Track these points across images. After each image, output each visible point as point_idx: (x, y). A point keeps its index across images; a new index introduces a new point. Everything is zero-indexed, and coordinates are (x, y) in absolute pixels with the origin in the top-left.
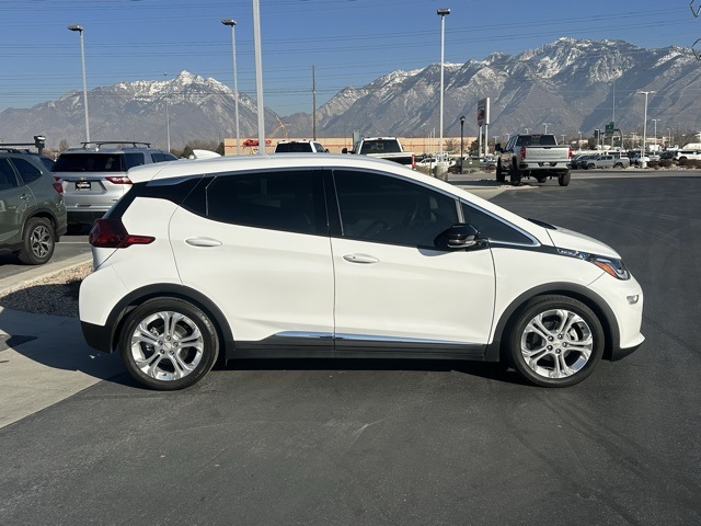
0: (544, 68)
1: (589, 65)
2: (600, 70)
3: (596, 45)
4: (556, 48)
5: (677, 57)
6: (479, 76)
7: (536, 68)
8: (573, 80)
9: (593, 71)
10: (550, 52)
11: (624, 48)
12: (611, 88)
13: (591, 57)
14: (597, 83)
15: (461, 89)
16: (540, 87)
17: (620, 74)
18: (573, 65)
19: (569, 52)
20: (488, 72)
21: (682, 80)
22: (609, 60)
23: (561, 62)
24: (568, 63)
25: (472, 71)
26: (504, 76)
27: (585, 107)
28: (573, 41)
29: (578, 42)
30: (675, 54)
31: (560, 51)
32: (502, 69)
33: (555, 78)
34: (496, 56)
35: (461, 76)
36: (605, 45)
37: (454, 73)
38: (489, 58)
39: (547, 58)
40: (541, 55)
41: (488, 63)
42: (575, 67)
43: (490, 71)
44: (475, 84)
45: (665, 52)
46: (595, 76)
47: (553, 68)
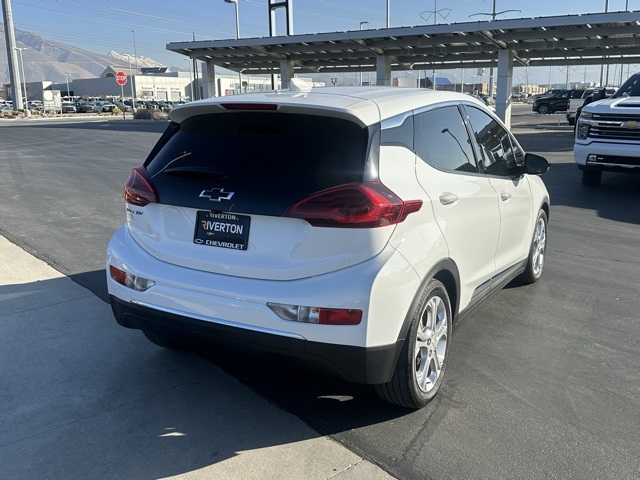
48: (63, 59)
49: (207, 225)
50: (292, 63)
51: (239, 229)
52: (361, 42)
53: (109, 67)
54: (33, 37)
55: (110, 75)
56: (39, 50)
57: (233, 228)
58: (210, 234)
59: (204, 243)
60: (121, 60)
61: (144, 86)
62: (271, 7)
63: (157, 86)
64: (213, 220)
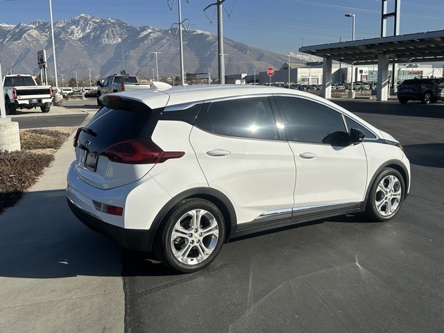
0: (72, 33)
1: (101, 33)
2: (107, 37)
3: (103, 21)
4: (79, 21)
5: (151, 33)
6: (29, 34)
7: (68, 32)
8: (92, 42)
9: (104, 37)
10: (76, 23)
11: (121, 25)
12: (116, 48)
13: (101, 28)
14: (107, 45)
15: (16, 42)
16: (71, 45)
17: (120, 40)
18: (91, 32)
19: (87, 24)
20: (34, 33)
21: (155, 46)
22: (112, 31)
23: (83, 30)
24: (88, 31)
25: (23, 31)
26: (46, 36)
27: (101, 59)
28: (89, 17)
29: (93, 18)
30: (149, 31)
31: (82, 22)
32: (44, 31)
33: (80, 40)
34: (39, 23)
35: (14, 34)
36: (109, 21)
37: (9, 31)
38: (34, 23)
39: (74, 27)
40: (69, 24)
41: (34, 27)
42: (92, 34)
43: (36, 32)
44: (27, 40)
45: (144, 29)
46: (105, 41)
47: (78, 34)
48: (259, 59)
50: (388, 56)
52: (439, 39)
53: (286, 63)
54: (243, 46)
55: (286, 68)
56: (246, 54)
57: (94, 160)
60: (295, 58)
61: (304, 75)
62: (384, 16)
63: (311, 75)
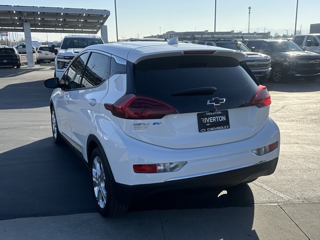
49: (205, 120)
51: (224, 118)
57: (220, 118)
58: (208, 125)
59: (206, 131)
64: (208, 117)
